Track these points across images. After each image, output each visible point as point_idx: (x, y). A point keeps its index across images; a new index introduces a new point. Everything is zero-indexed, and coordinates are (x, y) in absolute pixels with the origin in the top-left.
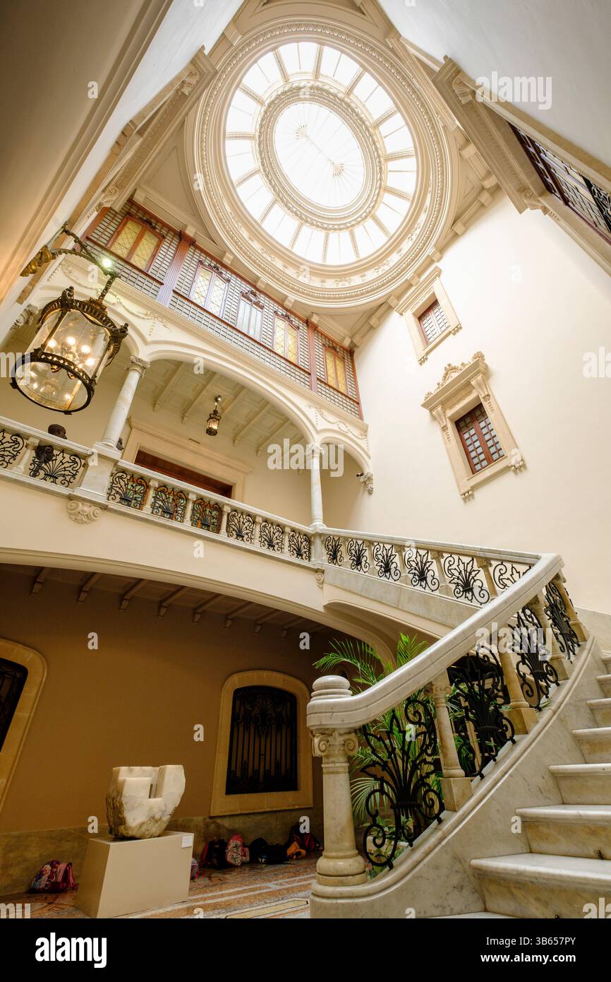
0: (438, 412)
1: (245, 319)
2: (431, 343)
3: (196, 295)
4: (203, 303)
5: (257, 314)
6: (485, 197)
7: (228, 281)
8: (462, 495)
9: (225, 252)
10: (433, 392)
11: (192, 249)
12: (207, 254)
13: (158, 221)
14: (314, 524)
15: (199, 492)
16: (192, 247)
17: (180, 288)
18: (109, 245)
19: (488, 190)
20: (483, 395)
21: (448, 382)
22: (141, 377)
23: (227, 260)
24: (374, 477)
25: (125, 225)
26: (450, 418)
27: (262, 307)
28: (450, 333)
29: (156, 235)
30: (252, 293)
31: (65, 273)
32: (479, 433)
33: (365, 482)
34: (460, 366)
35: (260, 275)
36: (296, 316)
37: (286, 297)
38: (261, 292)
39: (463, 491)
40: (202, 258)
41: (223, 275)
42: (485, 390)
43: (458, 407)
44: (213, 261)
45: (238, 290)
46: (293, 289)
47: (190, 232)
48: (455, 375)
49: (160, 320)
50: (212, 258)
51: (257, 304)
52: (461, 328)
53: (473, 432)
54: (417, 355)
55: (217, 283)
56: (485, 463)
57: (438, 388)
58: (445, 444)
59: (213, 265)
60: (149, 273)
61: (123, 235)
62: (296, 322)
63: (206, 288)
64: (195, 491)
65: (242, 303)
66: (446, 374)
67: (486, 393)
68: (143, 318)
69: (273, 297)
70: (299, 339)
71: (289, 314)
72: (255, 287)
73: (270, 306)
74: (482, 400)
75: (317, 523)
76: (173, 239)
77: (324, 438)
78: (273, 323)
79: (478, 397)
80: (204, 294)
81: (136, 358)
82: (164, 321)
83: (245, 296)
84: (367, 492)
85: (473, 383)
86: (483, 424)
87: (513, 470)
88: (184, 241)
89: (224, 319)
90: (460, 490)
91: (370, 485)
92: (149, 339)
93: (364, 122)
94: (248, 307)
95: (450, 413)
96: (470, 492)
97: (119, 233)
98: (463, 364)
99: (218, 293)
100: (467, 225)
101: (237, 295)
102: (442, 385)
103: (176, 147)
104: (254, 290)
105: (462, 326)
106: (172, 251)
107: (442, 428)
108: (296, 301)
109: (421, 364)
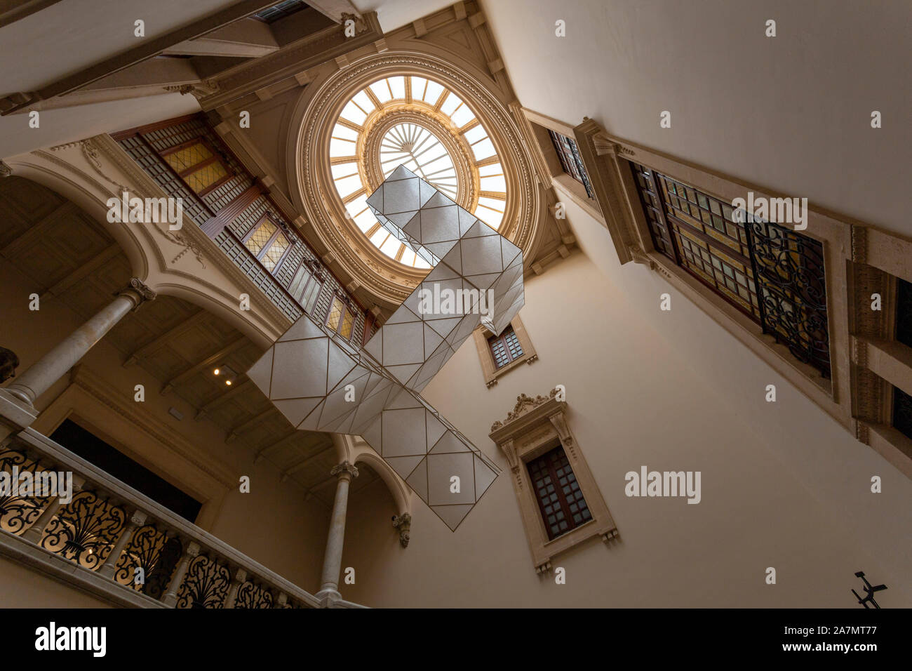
0: (508, 448)
1: (300, 286)
2: (502, 367)
3: (251, 242)
4: (257, 253)
5: (315, 286)
6: (563, 250)
7: (294, 242)
8: (536, 568)
9: (299, 215)
10: (502, 422)
11: (262, 199)
12: (278, 209)
13: (234, 157)
14: (323, 591)
15: (154, 511)
16: (263, 196)
17: (234, 228)
18: (163, 153)
19: (566, 245)
20: (564, 438)
21: (521, 415)
22: (133, 310)
23: (298, 223)
24: (411, 522)
25: (193, 144)
26: (523, 458)
27: (322, 281)
28: (525, 361)
29: (226, 168)
30: (315, 263)
31: (84, 152)
32: (556, 482)
33: (398, 528)
34: (536, 400)
35: (329, 249)
36: (356, 302)
37: (352, 279)
38: (325, 266)
39: (539, 562)
40: (272, 210)
41: (290, 235)
42: (567, 432)
43: (533, 446)
44: (282, 218)
45: (301, 255)
46: (361, 274)
47: (268, 181)
48: (530, 408)
49: (196, 250)
50: (283, 215)
51: (318, 276)
52: (537, 359)
53: (548, 480)
54: (485, 377)
55: (279, 239)
56: (564, 525)
57: (509, 419)
58: (516, 490)
59: (280, 221)
60: (202, 199)
61: (186, 152)
62: (355, 309)
63: (265, 239)
64: (148, 508)
65: (302, 269)
66: (519, 405)
67: (568, 436)
68: (172, 241)
69: (336, 274)
70: (355, 327)
71: (349, 297)
72: (320, 259)
73: (331, 283)
74: (562, 444)
75: (329, 590)
76: (244, 180)
77: (361, 455)
78: (331, 301)
79: (557, 440)
80: (261, 244)
81: (139, 283)
82: (200, 254)
83: (307, 263)
84: (398, 544)
85: (553, 420)
86: (560, 473)
87: (604, 542)
88: (256, 186)
89: (275, 278)
90: (534, 561)
91: (406, 533)
92: (169, 266)
93: (467, 159)
94: (307, 276)
95: (523, 451)
96: (549, 566)
97: (182, 148)
98: (539, 397)
99: (278, 249)
100: (545, 268)
101: (298, 260)
102: (514, 416)
103: (286, 104)
104: (318, 262)
105: (538, 357)
106: (238, 191)
107: (513, 469)
108: (361, 286)
109: (489, 387)
